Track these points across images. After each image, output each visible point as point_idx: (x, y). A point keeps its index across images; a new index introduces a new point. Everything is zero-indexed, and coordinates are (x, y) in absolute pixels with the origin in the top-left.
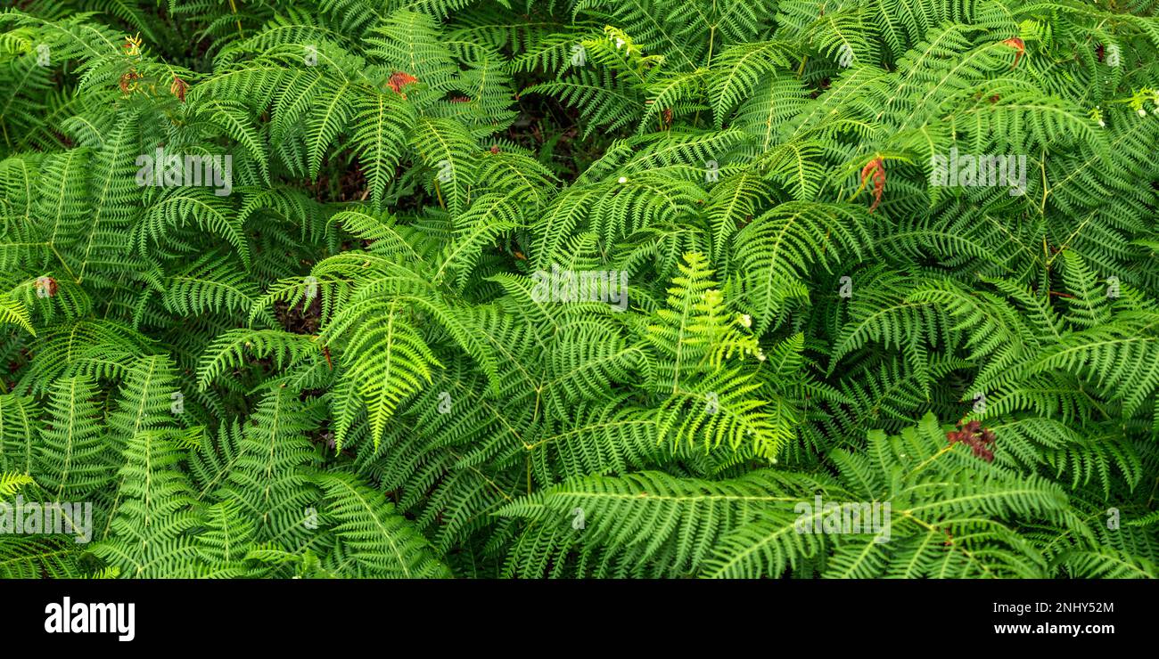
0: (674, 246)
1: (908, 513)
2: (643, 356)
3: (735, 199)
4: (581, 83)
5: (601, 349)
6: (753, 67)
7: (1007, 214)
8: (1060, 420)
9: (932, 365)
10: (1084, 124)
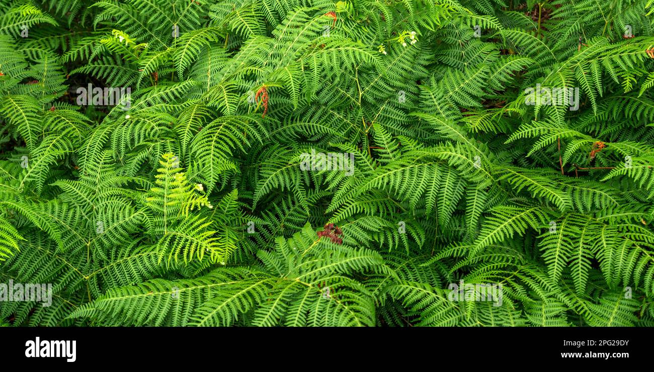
0: (159, 150)
1: (297, 280)
2: (145, 215)
3: (191, 119)
4: (104, 64)
5: (121, 215)
6: (197, 44)
7: (341, 108)
8: (379, 216)
9: (309, 196)
10: (370, 54)
